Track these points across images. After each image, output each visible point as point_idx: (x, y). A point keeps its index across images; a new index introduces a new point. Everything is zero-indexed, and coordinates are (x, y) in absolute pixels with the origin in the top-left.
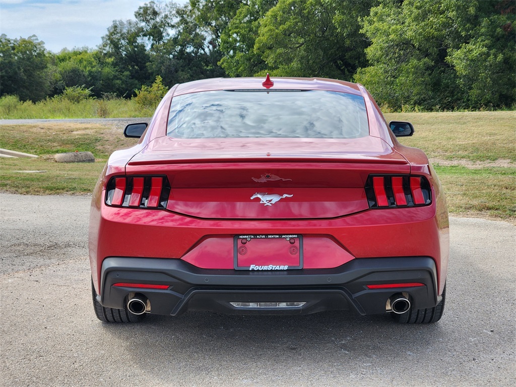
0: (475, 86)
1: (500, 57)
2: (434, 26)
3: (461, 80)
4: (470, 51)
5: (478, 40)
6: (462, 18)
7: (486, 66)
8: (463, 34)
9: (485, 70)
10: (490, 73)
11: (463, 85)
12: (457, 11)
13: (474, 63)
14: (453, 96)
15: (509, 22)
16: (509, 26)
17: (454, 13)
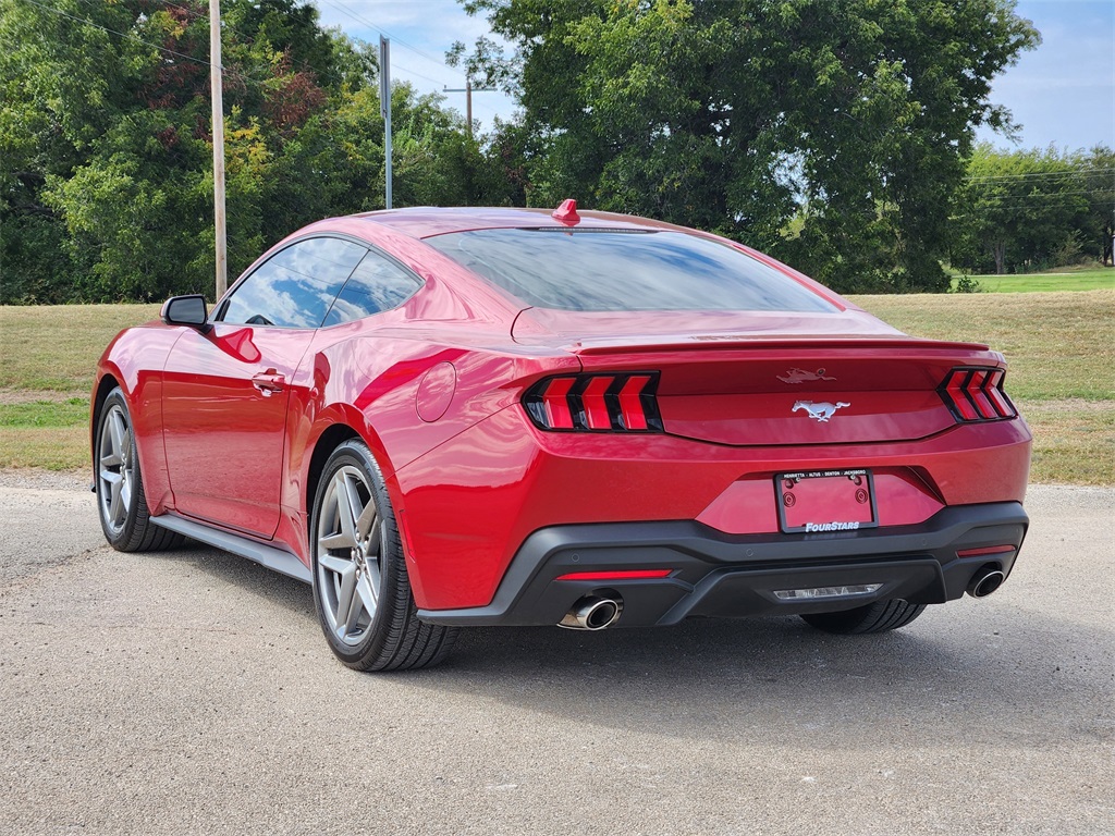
0: (106, 255)
1: (159, 196)
2: (12, 126)
3: (72, 243)
4: (95, 182)
5: (111, 159)
6: (73, 112)
7: (130, 214)
8: (78, 144)
9: (129, 222)
10: (139, 228)
11: (77, 252)
12: (64, 97)
13: (105, 208)
14: (51, 276)
15: (170, 126)
16: (172, 134)
17: (59, 100)
